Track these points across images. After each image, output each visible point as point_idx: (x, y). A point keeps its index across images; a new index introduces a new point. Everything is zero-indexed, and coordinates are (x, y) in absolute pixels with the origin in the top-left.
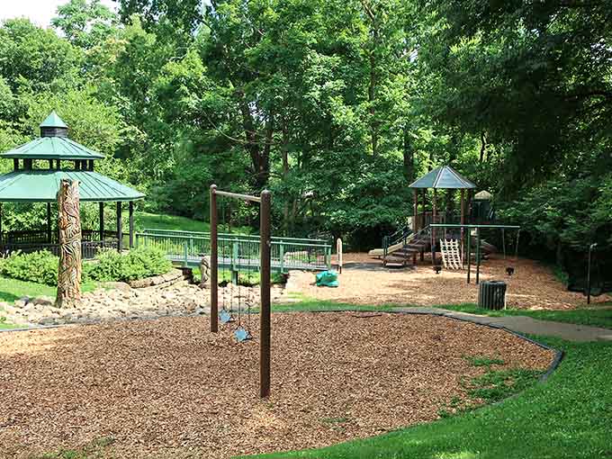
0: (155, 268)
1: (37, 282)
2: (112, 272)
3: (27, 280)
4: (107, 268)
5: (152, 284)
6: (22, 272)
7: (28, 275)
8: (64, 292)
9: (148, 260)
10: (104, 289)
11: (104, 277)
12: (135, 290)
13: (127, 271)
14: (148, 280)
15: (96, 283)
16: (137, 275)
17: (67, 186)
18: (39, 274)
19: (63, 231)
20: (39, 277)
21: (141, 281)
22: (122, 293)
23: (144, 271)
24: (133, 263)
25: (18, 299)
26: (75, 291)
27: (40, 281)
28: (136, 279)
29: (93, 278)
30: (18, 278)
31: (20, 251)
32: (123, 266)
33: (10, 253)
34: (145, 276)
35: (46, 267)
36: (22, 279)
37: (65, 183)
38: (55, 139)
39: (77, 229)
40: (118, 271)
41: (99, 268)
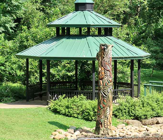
0: (159, 111)
1: (77, 118)
2: (129, 112)
3: (70, 116)
4: (125, 109)
5: (158, 123)
6: (67, 110)
7: (71, 112)
8: (101, 124)
9: (155, 105)
10: (124, 125)
11: (123, 116)
12: (146, 127)
13: (139, 112)
14: (155, 120)
15: (118, 120)
16: (146, 116)
17: (104, 49)
18: (78, 112)
19: (101, 81)
20: (79, 114)
21: (150, 120)
22: (137, 128)
23: (151, 112)
24: (143, 107)
25: (69, 128)
26: (109, 124)
27: (80, 117)
28: (146, 118)
29: (116, 116)
30: (65, 115)
31: (64, 95)
32: (137, 108)
33: (57, 97)
34: (152, 117)
35: (84, 108)
36: (67, 116)
37: (103, 47)
38: (86, 12)
39: (111, 79)
40: (133, 112)
41: (119, 109)
